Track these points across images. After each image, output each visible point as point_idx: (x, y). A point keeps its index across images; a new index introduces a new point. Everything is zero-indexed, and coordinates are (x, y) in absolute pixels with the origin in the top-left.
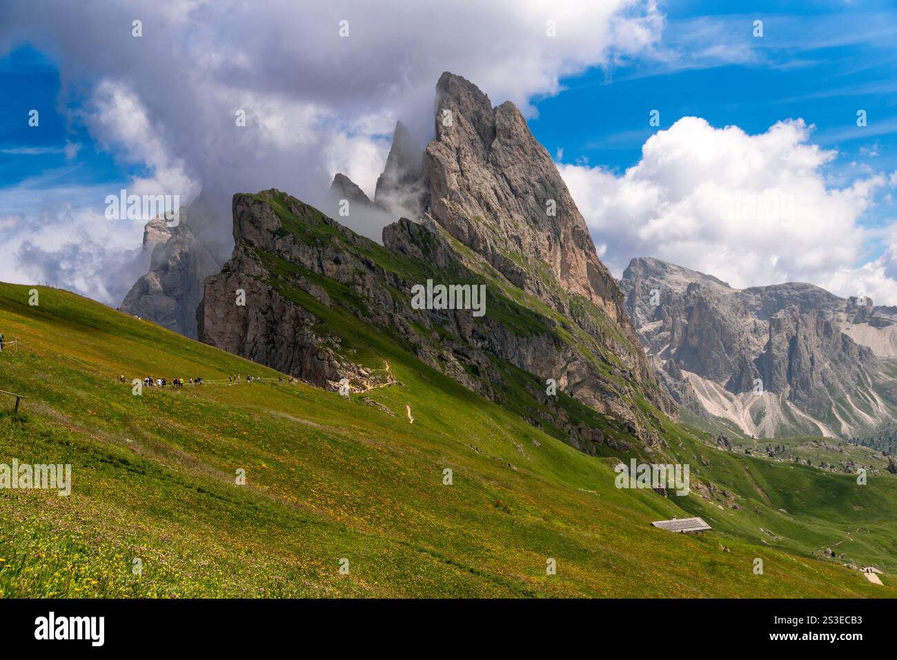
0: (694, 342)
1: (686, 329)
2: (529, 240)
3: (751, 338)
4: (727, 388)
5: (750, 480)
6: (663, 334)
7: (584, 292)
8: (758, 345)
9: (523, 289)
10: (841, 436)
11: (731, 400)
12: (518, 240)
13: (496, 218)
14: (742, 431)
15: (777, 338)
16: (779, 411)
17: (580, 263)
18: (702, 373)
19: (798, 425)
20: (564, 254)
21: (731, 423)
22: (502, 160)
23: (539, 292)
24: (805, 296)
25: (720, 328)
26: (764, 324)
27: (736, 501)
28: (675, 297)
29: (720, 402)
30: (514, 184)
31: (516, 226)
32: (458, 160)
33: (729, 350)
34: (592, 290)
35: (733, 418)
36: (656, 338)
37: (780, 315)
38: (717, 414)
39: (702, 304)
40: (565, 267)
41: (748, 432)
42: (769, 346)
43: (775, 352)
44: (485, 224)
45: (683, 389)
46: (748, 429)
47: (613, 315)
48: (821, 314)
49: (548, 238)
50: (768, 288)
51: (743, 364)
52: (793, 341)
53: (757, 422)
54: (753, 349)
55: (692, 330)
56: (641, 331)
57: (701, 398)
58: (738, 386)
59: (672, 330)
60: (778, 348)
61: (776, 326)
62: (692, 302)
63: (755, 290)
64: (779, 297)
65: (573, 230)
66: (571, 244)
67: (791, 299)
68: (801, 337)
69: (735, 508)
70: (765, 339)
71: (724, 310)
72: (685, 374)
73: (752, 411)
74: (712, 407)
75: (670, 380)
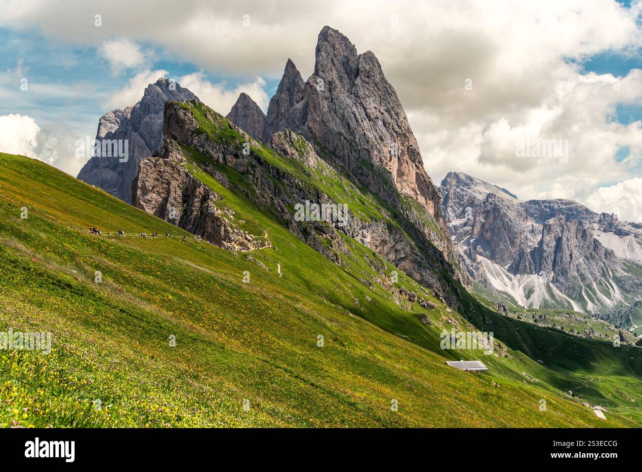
0: (488, 235)
1: (483, 226)
2: (376, 152)
3: (529, 236)
4: (509, 270)
5: (519, 338)
6: (467, 228)
7: (412, 193)
8: (534, 241)
9: (368, 187)
10: (587, 311)
11: (511, 279)
12: (368, 152)
13: (353, 134)
14: (517, 302)
15: (547, 238)
16: (544, 290)
17: (411, 171)
18: (492, 258)
19: (557, 301)
20: (400, 165)
21: (509, 295)
22: (361, 93)
23: (380, 190)
24: (570, 209)
25: (508, 228)
26: (539, 227)
27: (508, 351)
28: (477, 202)
29: (503, 280)
30: (368, 111)
31: (368, 142)
32: (330, 91)
33: (513, 243)
34: (418, 192)
35: (511, 292)
36: (461, 230)
37: (551, 221)
38: (500, 289)
39: (496, 209)
40: (401, 174)
41: (520, 303)
42: (541, 243)
43: (545, 247)
44: (345, 138)
45: (477, 269)
46: (521, 301)
47: (431, 211)
48: (580, 223)
49: (390, 152)
50: (544, 202)
51: (522, 254)
52: (559, 240)
53: (528, 296)
54: (530, 244)
55: (487, 227)
56: (450, 225)
57: (489, 276)
58: (515, 270)
59: (473, 226)
60: (548, 245)
61: (548, 229)
62: (489, 207)
63: (535, 202)
64: (552, 209)
65: (408, 148)
66: (406, 157)
67: (560, 211)
68: (564, 239)
69: (506, 356)
70: (539, 237)
71: (511, 215)
72: (479, 258)
73: (525, 289)
74: (496, 283)
75: (468, 261)
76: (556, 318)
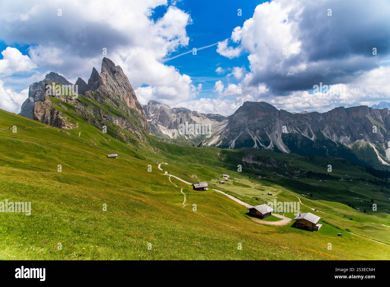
0: (161, 119)
1: (160, 116)
2: (122, 96)
3: (173, 118)
4: (168, 128)
5: (164, 148)
6: (155, 117)
7: (134, 108)
8: (174, 120)
9: (119, 107)
10: (189, 139)
11: (168, 131)
12: (119, 96)
13: (114, 91)
14: (170, 137)
15: (178, 119)
16: (177, 133)
17: (134, 101)
18: (163, 125)
19: (181, 136)
20: (130, 100)
21: (168, 136)
22: (117, 78)
23: (123, 108)
24: (185, 110)
25: (167, 116)
26: (176, 115)
27: (160, 151)
28: (158, 109)
29: (166, 131)
30: (119, 84)
31: (119, 93)
32: (106, 78)
33: (168, 121)
34: (136, 107)
35: (168, 135)
36: (154, 117)
37: (179, 114)
38: (165, 134)
39: (163, 111)
40: (130, 102)
41: (171, 138)
42: (176, 120)
43: (177, 121)
44: (111, 92)
45: (158, 128)
46: (171, 137)
47: (140, 113)
48: (187, 114)
49: (126, 96)
50: (177, 108)
51: (171, 124)
52: (181, 119)
53: (173, 136)
54: (173, 121)
55: (161, 116)
56: (150, 116)
57: (162, 130)
58: (170, 128)
59: (157, 116)
60: (178, 121)
61: (178, 116)
62: (161, 111)
63: (175, 108)
64: (179, 110)
65: (132, 94)
66: (132, 97)
67: (182, 111)
68: (183, 119)
69: (159, 153)
70: (176, 119)
71: (168, 112)
72: (159, 125)
73: (172, 134)
74: (164, 132)
75: (155, 126)
76: (179, 141)
